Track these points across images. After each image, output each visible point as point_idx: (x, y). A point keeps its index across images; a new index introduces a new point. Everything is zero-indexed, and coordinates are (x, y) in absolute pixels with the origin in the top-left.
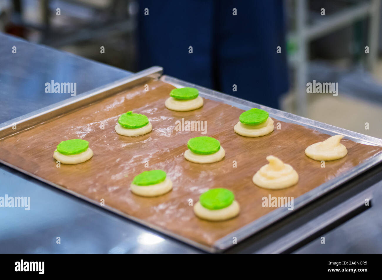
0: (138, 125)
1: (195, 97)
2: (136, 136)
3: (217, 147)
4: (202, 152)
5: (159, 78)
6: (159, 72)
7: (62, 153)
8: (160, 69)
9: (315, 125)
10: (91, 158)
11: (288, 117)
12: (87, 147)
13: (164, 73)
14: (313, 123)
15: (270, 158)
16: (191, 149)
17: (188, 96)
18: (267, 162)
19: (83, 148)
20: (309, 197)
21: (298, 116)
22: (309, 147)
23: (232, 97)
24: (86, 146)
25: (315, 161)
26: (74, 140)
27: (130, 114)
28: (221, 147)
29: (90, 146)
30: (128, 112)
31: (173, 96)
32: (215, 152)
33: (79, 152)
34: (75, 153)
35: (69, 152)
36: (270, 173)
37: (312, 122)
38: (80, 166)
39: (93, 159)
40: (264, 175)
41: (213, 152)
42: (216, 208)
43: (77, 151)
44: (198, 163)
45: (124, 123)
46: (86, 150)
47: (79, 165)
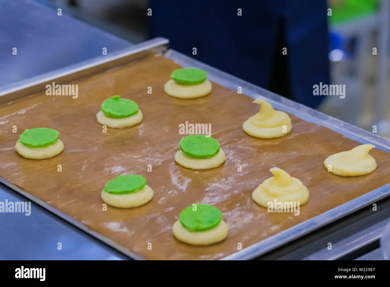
0: (125, 114)
1: (202, 82)
2: (121, 128)
3: (215, 150)
4: (195, 155)
5: (164, 52)
6: (165, 45)
7: (25, 145)
8: (166, 41)
9: (344, 128)
10: (61, 153)
11: (313, 116)
12: (57, 139)
13: (170, 46)
14: (342, 125)
15: (274, 170)
16: (183, 150)
17: (192, 80)
18: (271, 175)
19: (51, 140)
20: (315, 223)
21: (325, 115)
22: (330, 156)
23: (249, 84)
24: (55, 138)
25: (335, 176)
26: (42, 128)
27: (116, 99)
28: (221, 150)
29: (60, 138)
30: (114, 97)
31: (175, 79)
32: (212, 156)
33: (47, 145)
34: (40, 146)
35: (33, 145)
36: (274, 189)
37: (341, 123)
38: (45, 163)
39: (62, 154)
40: (266, 191)
41: (209, 155)
42: (198, 230)
43: (43, 143)
44: (190, 169)
45: (108, 110)
46: (56, 143)
47: (45, 160)
